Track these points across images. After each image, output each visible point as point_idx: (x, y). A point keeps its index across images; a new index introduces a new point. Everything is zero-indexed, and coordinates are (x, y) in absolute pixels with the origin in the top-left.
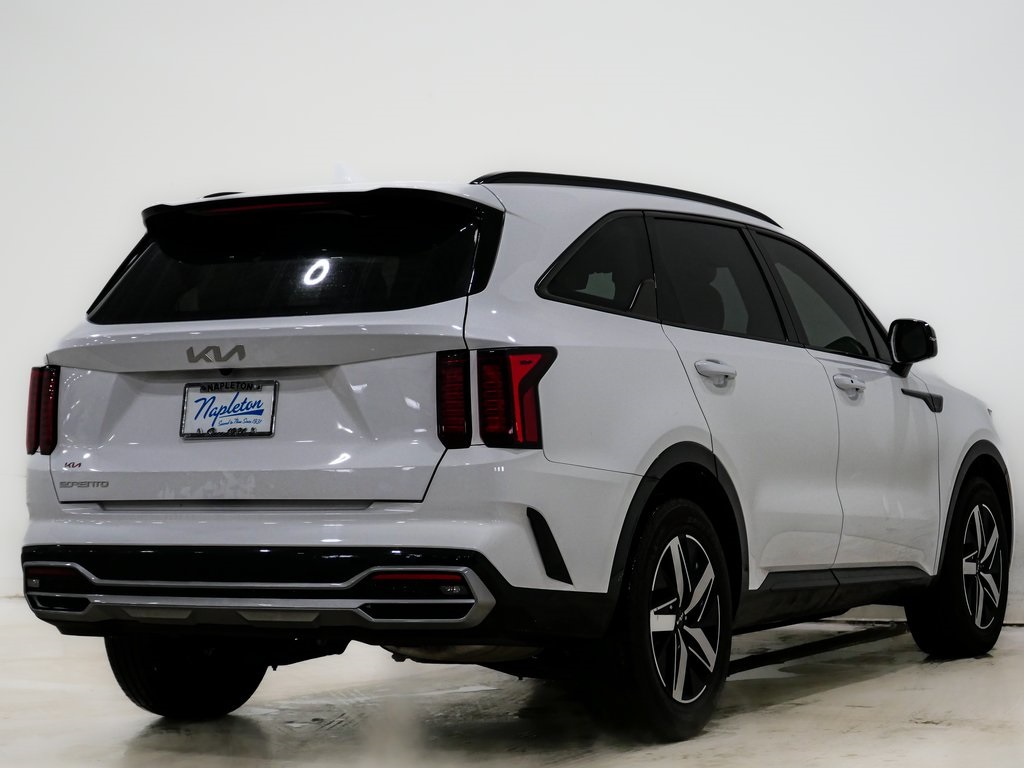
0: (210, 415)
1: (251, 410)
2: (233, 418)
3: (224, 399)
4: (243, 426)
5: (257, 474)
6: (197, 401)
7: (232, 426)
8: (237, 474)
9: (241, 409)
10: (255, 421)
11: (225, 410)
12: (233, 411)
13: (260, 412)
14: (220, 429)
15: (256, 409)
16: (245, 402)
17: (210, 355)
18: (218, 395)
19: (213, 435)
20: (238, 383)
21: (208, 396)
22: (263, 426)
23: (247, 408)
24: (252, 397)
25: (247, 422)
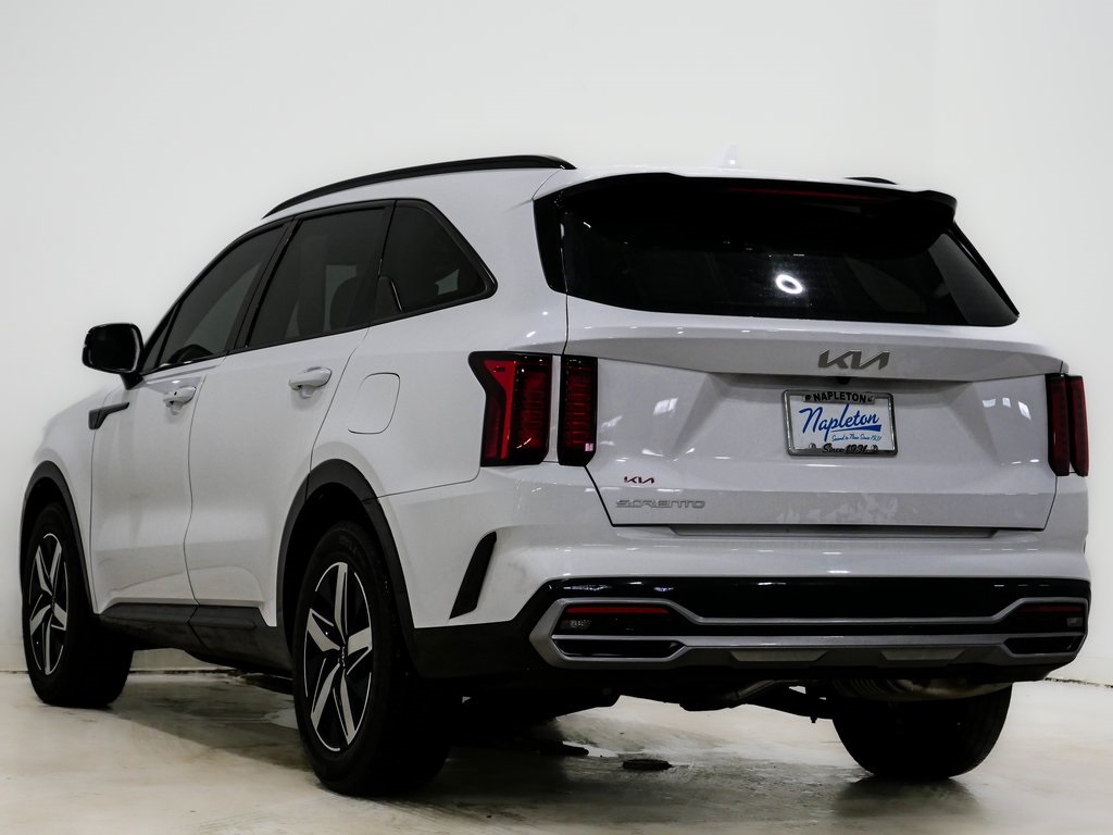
0: (820, 429)
1: (867, 424)
2: (848, 433)
3: (832, 411)
4: (864, 443)
5: (899, 497)
6: (801, 412)
7: (852, 442)
8: (879, 497)
9: (854, 423)
10: (874, 438)
11: (835, 423)
12: (846, 424)
13: (878, 428)
14: (836, 445)
15: (871, 424)
16: (857, 416)
17: (848, 361)
18: (825, 406)
19: (828, 451)
20: (849, 394)
21: (814, 406)
22: (885, 444)
23: (861, 422)
24: (866, 410)
25: (866, 439)
